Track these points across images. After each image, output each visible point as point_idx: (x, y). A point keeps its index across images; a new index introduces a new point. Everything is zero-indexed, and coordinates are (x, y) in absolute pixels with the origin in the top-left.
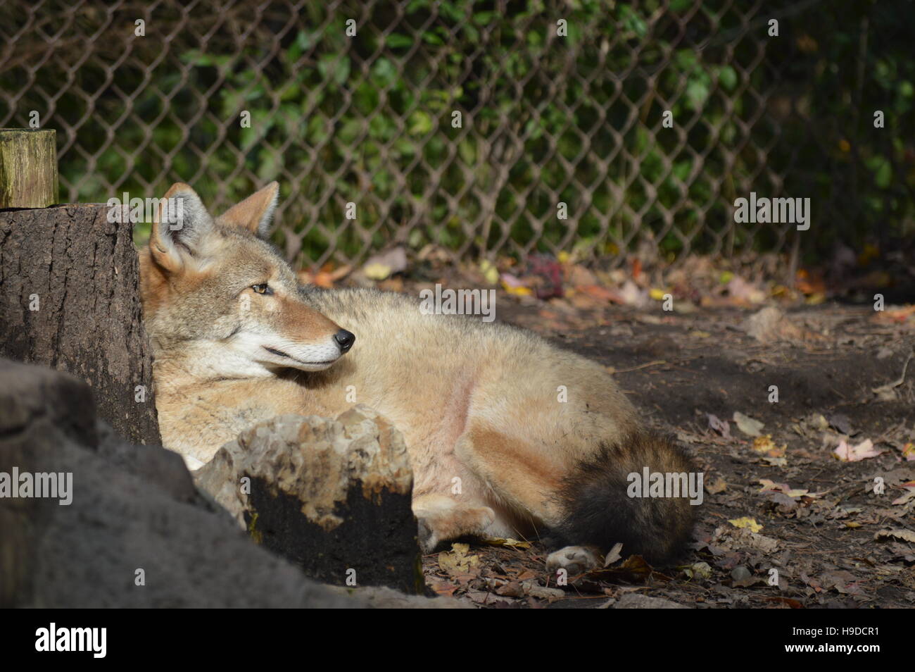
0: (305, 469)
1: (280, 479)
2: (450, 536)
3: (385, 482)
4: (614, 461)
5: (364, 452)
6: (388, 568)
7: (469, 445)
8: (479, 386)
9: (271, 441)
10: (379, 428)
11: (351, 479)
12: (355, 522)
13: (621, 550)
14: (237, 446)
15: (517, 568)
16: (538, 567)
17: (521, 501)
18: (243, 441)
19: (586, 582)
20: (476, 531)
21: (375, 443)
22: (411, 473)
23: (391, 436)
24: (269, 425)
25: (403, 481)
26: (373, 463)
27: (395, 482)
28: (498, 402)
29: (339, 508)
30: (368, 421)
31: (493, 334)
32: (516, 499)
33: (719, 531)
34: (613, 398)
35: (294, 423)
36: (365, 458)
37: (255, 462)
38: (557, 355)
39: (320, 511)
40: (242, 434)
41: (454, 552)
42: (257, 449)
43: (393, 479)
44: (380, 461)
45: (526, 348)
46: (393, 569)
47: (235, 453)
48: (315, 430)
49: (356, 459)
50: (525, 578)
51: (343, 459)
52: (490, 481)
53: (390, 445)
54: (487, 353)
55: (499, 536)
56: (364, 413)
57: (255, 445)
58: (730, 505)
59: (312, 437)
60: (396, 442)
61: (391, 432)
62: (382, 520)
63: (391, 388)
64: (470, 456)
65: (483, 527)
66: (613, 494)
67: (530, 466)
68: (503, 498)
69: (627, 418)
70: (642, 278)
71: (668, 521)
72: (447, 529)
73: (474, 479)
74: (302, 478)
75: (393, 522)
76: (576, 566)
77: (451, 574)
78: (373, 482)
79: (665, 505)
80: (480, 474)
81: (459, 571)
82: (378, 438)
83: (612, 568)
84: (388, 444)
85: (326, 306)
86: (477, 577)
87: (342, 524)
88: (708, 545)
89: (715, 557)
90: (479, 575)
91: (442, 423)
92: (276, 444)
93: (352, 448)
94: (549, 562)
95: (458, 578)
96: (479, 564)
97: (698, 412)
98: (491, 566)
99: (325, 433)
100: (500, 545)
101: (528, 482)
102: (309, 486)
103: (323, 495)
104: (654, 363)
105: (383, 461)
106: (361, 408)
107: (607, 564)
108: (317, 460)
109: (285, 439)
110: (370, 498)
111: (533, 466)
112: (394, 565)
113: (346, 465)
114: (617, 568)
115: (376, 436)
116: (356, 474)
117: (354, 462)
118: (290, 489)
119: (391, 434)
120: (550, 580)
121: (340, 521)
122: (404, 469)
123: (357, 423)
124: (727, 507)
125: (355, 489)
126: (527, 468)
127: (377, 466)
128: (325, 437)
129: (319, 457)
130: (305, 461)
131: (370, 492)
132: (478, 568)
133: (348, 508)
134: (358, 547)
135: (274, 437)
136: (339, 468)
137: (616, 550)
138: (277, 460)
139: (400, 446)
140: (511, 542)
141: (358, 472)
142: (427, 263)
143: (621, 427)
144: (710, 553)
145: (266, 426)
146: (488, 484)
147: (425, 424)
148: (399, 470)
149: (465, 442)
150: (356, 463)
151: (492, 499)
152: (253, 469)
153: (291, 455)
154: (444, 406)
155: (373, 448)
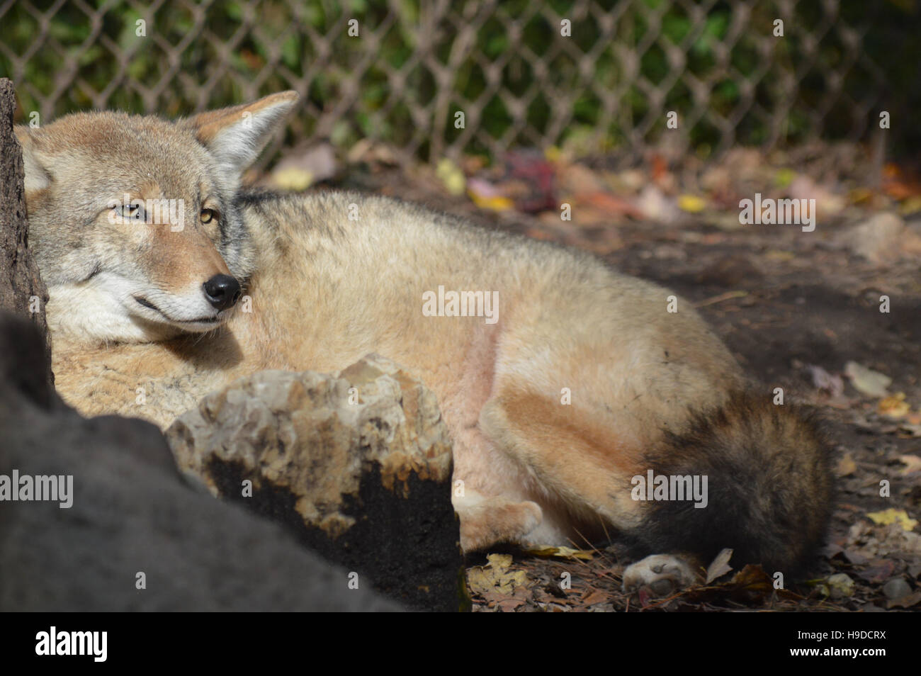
0: (298, 449)
1: (264, 463)
2: (482, 544)
3: (413, 465)
4: (717, 431)
5: (382, 421)
6: (420, 588)
7: (499, 414)
8: (509, 331)
9: (249, 409)
10: (403, 387)
11: (365, 461)
12: (372, 522)
13: (731, 559)
14: (199, 417)
15: (579, 588)
16: (608, 585)
17: (580, 492)
18: (208, 411)
19: (683, 605)
20: (517, 536)
21: (398, 409)
22: (449, 450)
23: (420, 398)
24: (244, 387)
25: (440, 462)
26: (395, 437)
27: (428, 464)
28: (538, 352)
29: (349, 504)
30: (386, 377)
31: (526, 256)
32: (572, 490)
33: (856, 530)
34: (701, 342)
35: (282, 383)
36: (383, 430)
37: (227, 440)
38: (619, 283)
39: (322, 508)
40: (205, 400)
41: (490, 567)
42: (230, 421)
43: (425, 460)
44: (406, 434)
45: (574, 274)
46: (427, 589)
47: (197, 427)
48: (312, 393)
49: (370, 432)
50: (594, 602)
51: (352, 433)
52: (532, 465)
53: (419, 411)
54: (519, 284)
55: (546, 544)
56: (378, 367)
57: (227, 416)
58: (864, 492)
59: (307, 402)
60: (427, 406)
61: (419, 392)
62: (410, 520)
63: (385, 336)
64: (503, 431)
65: (526, 531)
66: (717, 479)
67: (590, 442)
68: (553, 489)
69: (723, 370)
70: (667, 180)
71: (797, 517)
72: (477, 535)
73: (509, 462)
74: (295, 461)
75: (426, 522)
76: (666, 583)
77: (488, 598)
78: (397, 464)
79: (791, 495)
80: (519, 456)
81: (500, 594)
82: (401, 402)
83: (719, 584)
84: (416, 410)
85: (286, 221)
86: (528, 602)
87: (353, 527)
88: (842, 550)
89: (855, 567)
90: (530, 598)
91: (461, 383)
92: (256, 413)
93: (366, 416)
94: (628, 578)
95: (501, 604)
96: (527, 583)
97: (797, 364)
98: (543, 586)
99: (325, 396)
100: (550, 556)
101: (589, 465)
102: (305, 472)
103: (325, 485)
104: (729, 295)
105: (409, 434)
106: (374, 359)
107: (710, 578)
108: (315, 435)
109: (269, 406)
110: (392, 488)
111: (594, 442)
112: (429, 584)
113: (357, 441)
114: (725, 584)
115: (399, 399)
116: (372, 455)
117: (368, 437)
118: (279, 477)
119: (418, 395)
120: (630, 604)
121: (351, 522)
122: (440, 445)
123: (370, 380)
124: (860, 496)
125: (371, 475)
126: (585, 445)
127: (402, 442)
128: (326, 402)
129: (319, 431)
130: (299, 437)
131: (392, 479)
132: (527, 588)
133: (361, 503)
134: (377, 559)
135: (253, 404)
136: (346, 446)
137: (724, 557)
138: (259, 436)
139: (433, 411)
140: (564, 551)
141: (374, 451)
142: (363, 166)
143: (716, 384)
144: (846, 561)
145: (241, 388)
146: (530, 471)
147: (436, 386)
148: (432, 448)
149: (495, 411)
150: (372, 437)
151: (535, 492)
152: (225, 449)
153: (278, 428)
154: (463, 360)
155: (396, 416)
